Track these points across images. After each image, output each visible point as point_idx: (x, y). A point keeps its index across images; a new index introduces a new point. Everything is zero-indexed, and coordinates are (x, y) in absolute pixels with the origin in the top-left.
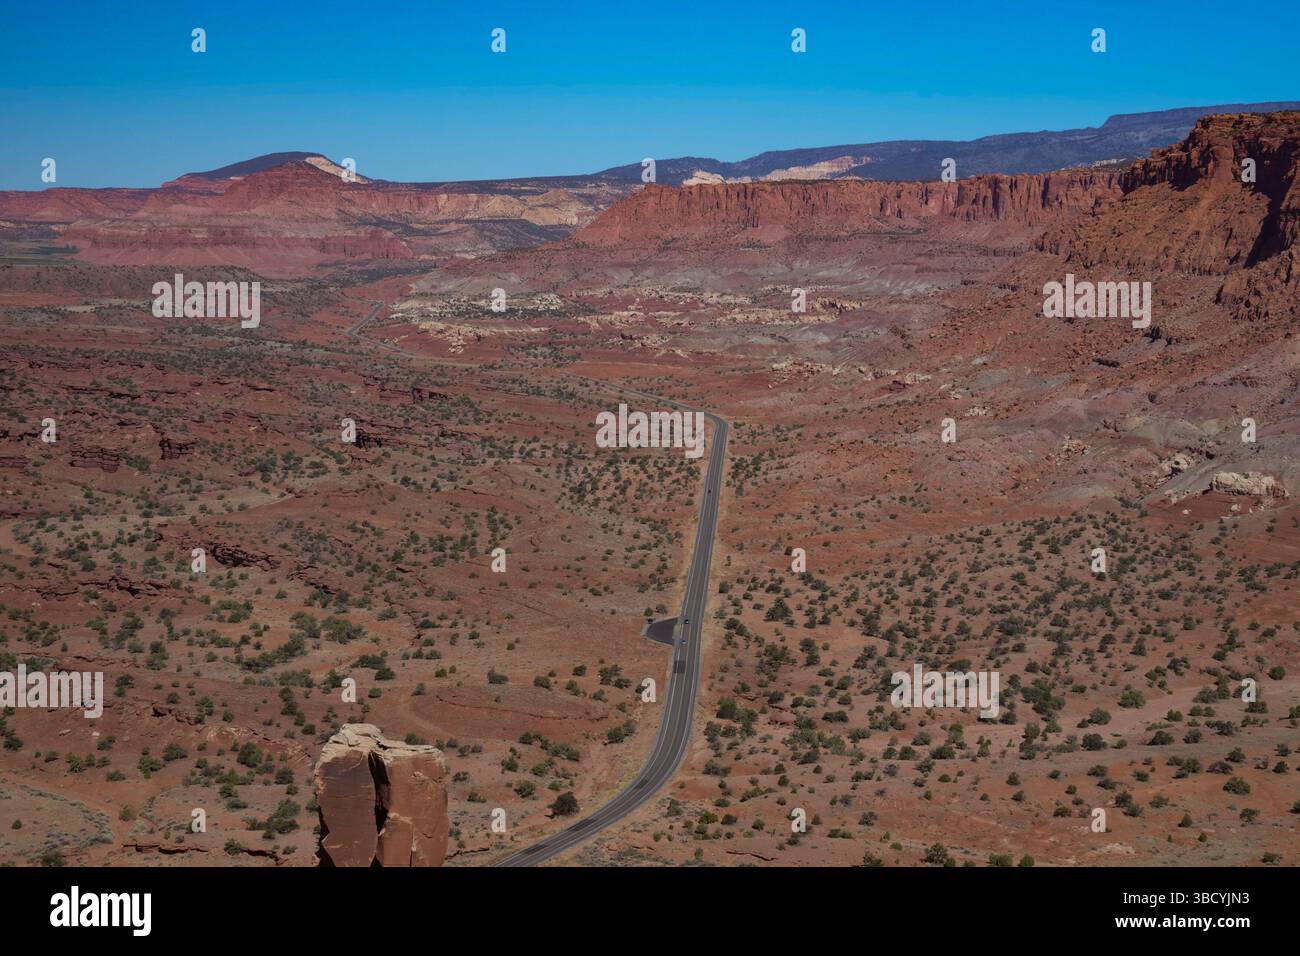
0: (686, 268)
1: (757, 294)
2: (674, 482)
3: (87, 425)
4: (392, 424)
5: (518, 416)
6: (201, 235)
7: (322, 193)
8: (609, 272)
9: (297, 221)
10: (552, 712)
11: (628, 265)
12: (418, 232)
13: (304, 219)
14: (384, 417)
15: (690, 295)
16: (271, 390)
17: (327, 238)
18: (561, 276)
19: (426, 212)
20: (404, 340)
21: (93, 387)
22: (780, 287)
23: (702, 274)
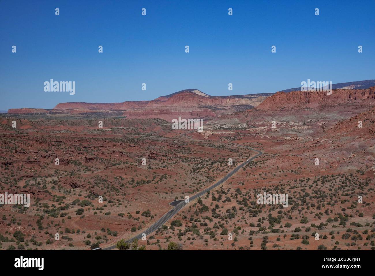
0: (288, 115)
1: (305, 122)
2: (227, 167)
3: (70, 154)
4: (162, 154)
5: (201, 152)
6: (157, 111)
7: (194, 99)
8: (265, 117)
9: (186, 107)
10: (116, 223)
11: (270, 115)
12: (219, 109)
13: (188, 107)
14: (160, 152)
15: (286, 123)
16: (134, 146)
17: (193, 112)
18: (251, 119)
19: (224, 104)
20: (194, 136)
21: (80, 145)
22: (312, 120)
23: (292, 117)
